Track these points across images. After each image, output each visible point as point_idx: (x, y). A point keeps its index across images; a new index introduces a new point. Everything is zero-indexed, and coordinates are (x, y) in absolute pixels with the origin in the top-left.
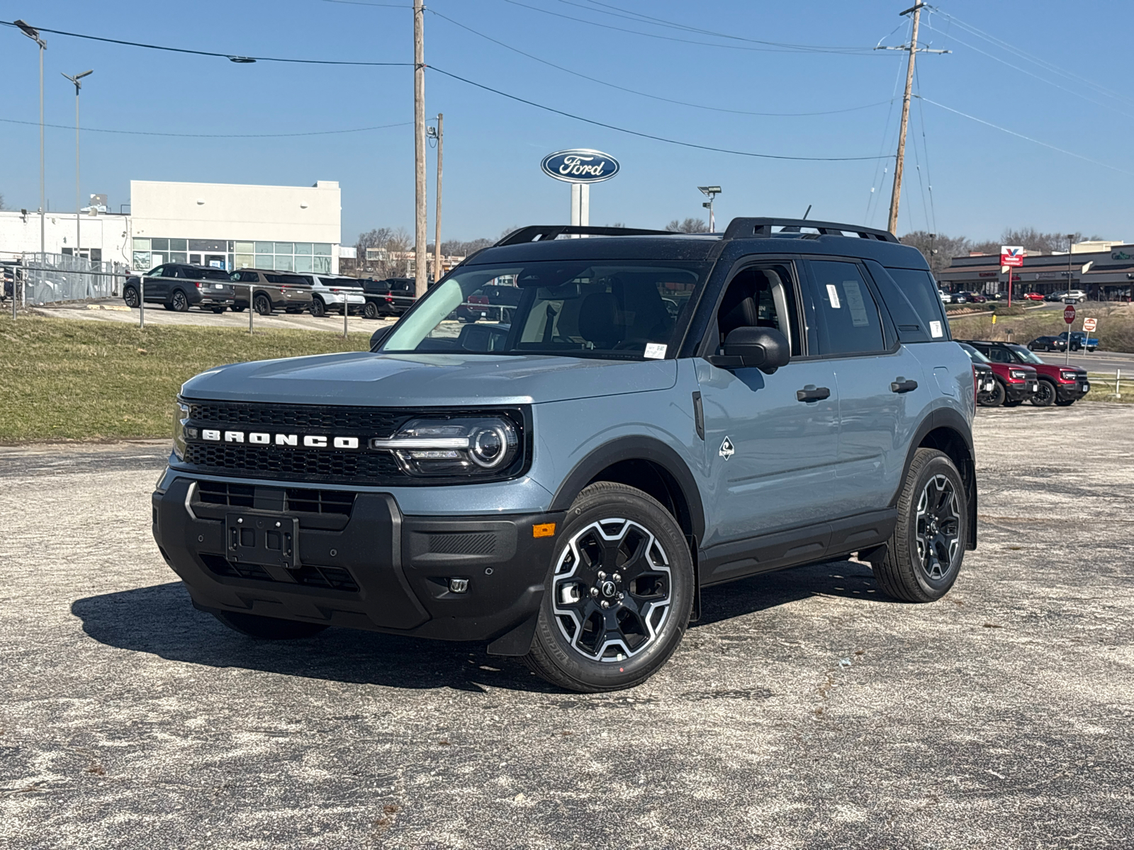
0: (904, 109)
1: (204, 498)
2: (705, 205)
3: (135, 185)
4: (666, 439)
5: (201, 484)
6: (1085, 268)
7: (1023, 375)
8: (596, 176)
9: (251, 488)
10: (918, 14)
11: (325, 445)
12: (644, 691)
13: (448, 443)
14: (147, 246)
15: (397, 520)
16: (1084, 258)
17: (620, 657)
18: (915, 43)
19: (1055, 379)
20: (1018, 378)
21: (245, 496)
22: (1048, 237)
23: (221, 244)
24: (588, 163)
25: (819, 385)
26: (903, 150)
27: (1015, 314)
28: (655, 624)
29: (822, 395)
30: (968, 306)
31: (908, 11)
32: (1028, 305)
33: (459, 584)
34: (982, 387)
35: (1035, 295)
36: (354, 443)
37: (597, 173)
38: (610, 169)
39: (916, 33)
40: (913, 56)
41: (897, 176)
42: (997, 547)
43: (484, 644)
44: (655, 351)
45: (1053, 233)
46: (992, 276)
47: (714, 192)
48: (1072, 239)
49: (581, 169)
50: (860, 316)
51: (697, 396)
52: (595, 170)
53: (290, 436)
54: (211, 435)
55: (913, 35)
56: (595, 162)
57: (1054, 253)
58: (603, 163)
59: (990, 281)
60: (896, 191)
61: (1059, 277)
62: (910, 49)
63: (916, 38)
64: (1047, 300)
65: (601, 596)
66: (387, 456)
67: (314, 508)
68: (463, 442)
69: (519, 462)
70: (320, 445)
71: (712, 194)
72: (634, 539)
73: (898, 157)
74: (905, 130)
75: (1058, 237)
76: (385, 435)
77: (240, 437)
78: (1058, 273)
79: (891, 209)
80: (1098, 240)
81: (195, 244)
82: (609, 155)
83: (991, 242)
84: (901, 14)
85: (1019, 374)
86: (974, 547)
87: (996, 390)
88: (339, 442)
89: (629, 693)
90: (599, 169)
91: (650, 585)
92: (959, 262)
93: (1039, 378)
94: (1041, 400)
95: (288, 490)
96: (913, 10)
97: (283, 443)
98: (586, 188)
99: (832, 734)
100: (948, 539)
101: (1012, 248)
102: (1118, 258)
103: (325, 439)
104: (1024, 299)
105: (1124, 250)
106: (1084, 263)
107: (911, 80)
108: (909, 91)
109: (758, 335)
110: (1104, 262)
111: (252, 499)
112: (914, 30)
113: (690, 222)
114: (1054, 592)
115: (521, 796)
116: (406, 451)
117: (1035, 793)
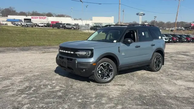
0: (178, 7)
1: (60, 58)
3: (93, 17)
4: (114, 53)
5: (60, 56)
12: (109, 84)
13: (84, 53)
14: (94, 24)
15: (76, 62)
17: (106, 79)
21: (63, 58)
23: (101, 23)
25: (139, 45)
28: (111, 75)
29: (139, 47)
33: (84, 70)
36: (73, 53)
38: (144, 14)
41: (177, 15)
42: (171, 63)
43: (88, 77)
44: (115, 41)
50: (147, 36)
51: (119, 47)
53: (67, 51)
54: (61, 51)
59: (190, 27)
60: (177, 17)
65: (104, 72)
66: (76, 55)
67: (69, 60)
68: (86, 53)
69: (92, 56)
72: (108, 65)
73: (177, 13)
76: (76, 52)
77: (63, 51)
81: (99, 23)
82: (144, 13)
86: (163, 65)
87: (186, 40)
88: (71, 52)
89: (107, 84)
91: (111, 70)
92: (186, 25)
95: (67, 58)
99: (128, 93)
100: (159, 64)
101: (193, 23)
108: (179, 5)
109: (128, 39)
114: (174, 71)
115: (80, 100)
116: (79, 54)
117: (148, 105)
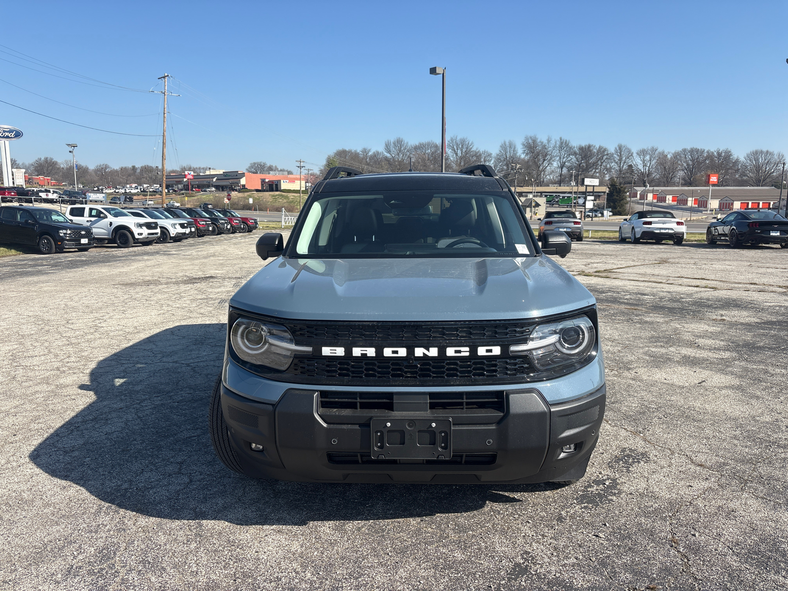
0: (164, 117)
1: (330, 405)
2: (70, 152)
6: (214, 180)
7: (238, 222)
8: (11, 137)
9: (390, 395)
10: (166, 79)
11: (467, 354)
16: (213, 176)
18: (166, 91)
19: (246, 222)
20: (236, 223)
22: (196, 168)
24: (7, 132)
26: (165, 133)
27: (193, 197)
30: (174, 194)
31: (162, 78)
32: (196, 193)
34: (227, 227)
35: (197, 189)
37: (12, 136)
38: (18, 135)
39: (166, 87)
40: (166, 96)
41: (164, 143)
45: (198, 167)
46: (180, 182)
47: (74, 147)
48: (205, 169)
49: (4, 134)
52: (11, 135)
53: (431, 349)
54: (333, 351)
55: (165, 88)
56: (11, 131)
57: (201, 174)
58: (14, 132)
59: (180, 184)
60: (164, 150)
61: (205, 183)
62: (164, 93)
63: (166, 89)
64: (202, 191)
66: (525, 358)
70: (463, 354)
71: (73, 147)
73: (164, 136)
74: (165, 126)
75: (200, 168)
77: (371, 352)
78: (205, 182)
79: (163, 157)
80: (215, 169)
82: (17, 128)
83: (174, 169)
84: (159, 79)
85: (237, 221)
87: (231, 227)
90: (13, 134)
92: (168, 177)
93: (243, 222)
94: (242, 231)
96: (164, 77)
97: (422, 355)
98: (7, 143)
101: (189, 172)
102: (226, 176)
103: (467, 349)
104: (193, 191)
105: (227, 173)
106: (214, 178)
107: (166, 106)
108: (166, 110)
110: (220, 177)
111: (392, 403)
112: (165, 86)
113: (47, 158)
